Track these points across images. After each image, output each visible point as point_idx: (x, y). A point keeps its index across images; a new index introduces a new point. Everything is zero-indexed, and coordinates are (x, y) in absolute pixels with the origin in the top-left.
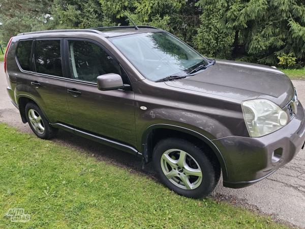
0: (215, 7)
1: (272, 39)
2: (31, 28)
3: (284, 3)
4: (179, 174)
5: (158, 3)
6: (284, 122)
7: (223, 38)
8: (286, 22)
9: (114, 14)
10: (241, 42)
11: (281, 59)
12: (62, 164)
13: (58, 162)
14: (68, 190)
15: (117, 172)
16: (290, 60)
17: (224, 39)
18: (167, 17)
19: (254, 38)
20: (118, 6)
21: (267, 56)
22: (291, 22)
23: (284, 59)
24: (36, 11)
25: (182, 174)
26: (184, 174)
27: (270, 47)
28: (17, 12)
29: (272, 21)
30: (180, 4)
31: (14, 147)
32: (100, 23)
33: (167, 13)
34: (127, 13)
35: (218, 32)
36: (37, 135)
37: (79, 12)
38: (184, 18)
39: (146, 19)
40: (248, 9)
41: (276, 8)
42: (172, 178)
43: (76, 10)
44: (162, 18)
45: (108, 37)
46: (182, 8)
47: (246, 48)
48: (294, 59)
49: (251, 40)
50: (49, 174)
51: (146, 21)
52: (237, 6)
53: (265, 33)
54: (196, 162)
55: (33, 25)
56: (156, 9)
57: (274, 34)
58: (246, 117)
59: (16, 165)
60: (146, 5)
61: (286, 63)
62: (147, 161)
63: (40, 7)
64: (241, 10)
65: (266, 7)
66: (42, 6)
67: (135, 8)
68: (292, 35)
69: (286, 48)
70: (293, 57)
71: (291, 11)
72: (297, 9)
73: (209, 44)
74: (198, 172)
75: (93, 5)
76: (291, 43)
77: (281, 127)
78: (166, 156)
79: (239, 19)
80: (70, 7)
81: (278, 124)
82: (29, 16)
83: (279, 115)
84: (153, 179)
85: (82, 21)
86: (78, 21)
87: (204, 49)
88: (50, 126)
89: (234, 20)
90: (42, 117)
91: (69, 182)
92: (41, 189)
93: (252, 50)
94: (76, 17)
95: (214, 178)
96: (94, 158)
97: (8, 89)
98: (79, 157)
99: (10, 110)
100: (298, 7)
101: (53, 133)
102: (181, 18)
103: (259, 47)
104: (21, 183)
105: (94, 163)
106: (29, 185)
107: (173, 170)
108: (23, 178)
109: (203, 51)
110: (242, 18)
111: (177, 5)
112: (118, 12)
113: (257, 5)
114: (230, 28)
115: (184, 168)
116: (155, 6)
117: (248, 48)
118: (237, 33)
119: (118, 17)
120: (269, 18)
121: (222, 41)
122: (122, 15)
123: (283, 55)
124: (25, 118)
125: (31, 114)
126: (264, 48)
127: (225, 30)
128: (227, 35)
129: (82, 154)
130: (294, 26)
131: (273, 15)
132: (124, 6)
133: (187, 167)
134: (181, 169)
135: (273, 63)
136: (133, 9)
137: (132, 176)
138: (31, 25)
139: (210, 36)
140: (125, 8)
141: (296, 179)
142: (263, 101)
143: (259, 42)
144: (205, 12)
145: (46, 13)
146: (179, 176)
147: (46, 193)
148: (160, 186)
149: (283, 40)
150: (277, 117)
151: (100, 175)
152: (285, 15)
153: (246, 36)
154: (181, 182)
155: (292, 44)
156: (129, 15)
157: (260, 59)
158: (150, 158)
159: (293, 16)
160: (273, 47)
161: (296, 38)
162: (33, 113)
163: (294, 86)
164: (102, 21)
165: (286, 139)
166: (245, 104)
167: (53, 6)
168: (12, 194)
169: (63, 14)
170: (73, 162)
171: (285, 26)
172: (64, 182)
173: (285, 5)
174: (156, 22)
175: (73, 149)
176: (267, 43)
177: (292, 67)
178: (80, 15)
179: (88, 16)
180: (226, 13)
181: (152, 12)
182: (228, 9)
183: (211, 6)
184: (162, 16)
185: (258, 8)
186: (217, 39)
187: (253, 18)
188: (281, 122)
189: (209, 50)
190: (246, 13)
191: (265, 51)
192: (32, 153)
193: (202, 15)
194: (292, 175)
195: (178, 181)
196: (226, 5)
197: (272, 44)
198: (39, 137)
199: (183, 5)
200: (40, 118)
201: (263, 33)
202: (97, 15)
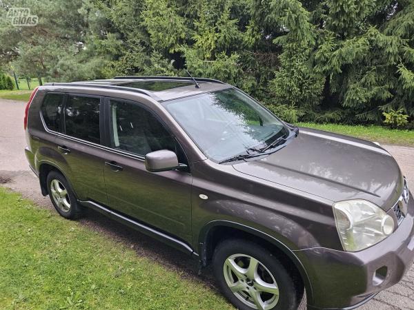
0: (299, 46)
1: (375, 89)
2: (58, 61)
3: (391, 44)
4: (248, 288)
5: (225, 37)
6: (389, 230)
7: (310, 84)
8: (394, 68)
9: (166, 48)
10: (334, 90)
11: (388, 116)
12: (91, 258)
13: (86, 255)
14: (98, 298)
15: (164, 274)
16: (400, 118)
17: (310, 87)
18: (236, 56)
19: (352, 86)
20: (172, 38)
21: (369, 110)
22: (401, 69)
23: (392, 116)
24: (65, 38)
25: (251, 288)
26: (255, 288)
27: (372, 99)
28: (41, 39)
29: (375, 65)
30: (254, 39)
31: (29, 230)
32: (148, 57)
33: (236, 49)
34: (183, 48)
35: (303, 77)
36: (59, 213)
37: (121, 42)
38: (258, 56)
39: (208, 55)
40: (343, 50)
41: (381, 49)
42: (238, 292)
43: (117, 39)
44: (230, 56)
45: (161, 101)
46: (255, 44)
47: (340, 99)
48: (405, 117)
49: (347, 90)
50: (74, 272)
51: (207, 58)
52: (329, 45)
53: (366, 81)
54: (271, 275)
55: (60, 56)
56: (221, 44)
57: (379, 83)
58: (339, 225)
59: (31, 257)
60: (208, 39)
61: (395, 121)
62: (205, 264)
63: (71, 33)
64: (333, 51)
65: (367, 48)
66: (74, 32)
67: (195, 42)
68: (403, 86)
69: (394, 101)
70: (403, 113)
71: (401, 54)
72: (409, 52)
73: (290, 92)
74: (273, 288)
75: (139, 34)
76: (401, 94)
77: (385, 237)
78: (231, 261)
79: (331, 62)
80: (109, 35)
81: (382, 233)
82: (56, 45)
83: (383, 222)
84: (212, 288)
85: (125, 55)
86: (120, 54)
87: (284, 97)
88: (78, 203)
89: (324, 63)
90: (68, 191)
91: (100, 286)
92: (64, 294)
93: (348, 101)
94: (117, 48)
95: (294, 299)
96: (133, 251)
97: (26, 150)
98: (114, 249)
99: (25, 173)
100: (410, 49)
101: (80, 212)
102: (254, 57)
103: (358, 99)
104: (38, 284)
105: (134, 259)
106: (47, 288)
107: (240, 281)
108: (40, 276)
109: (281, 100)
110: (334, 61)
111: (249, 39)
112: (172, 45)
113: (355, 45)
114: (319, 73)
115: (255, 281)
116: (220, 40)
117: (343, 100)
118: (328, 78)
119: (172, 51)
120: (372, 60)
121: (308, 89)
122: (177, 50)
123: (391, 111)
124: (46, 190)
125: (54, 185)
126: (365, 100)
127: (312, 75)
128: (314, 81)
129: (118, 244)
130: (406, 74)
131: (377, 57)
132: (180, 37)
133: (258, 280)
134: (251, 282)
135: (377, 120)
136: (191, 43)
137: (184, 283)
138: (58, 56)
139: (292, 83)
140: (181, 41)
141: (407, 300)
142: (361, 202)
143: (357, 93)
144: (286, 52)
145: (78, 41)
146: (247, 290)
147: (70, 302)
148: (222, 300)
149: (390, 90)
150: (380, 223)
151: (141, 279)
152: (392, 59)
153: (341, 83)
154: (250, 298)
155: (402, 97)
156: (185, 49)
157: (359, 113)
158: (210, 259)
159: (403, 61)
160: (376, 99)
161: (408, 89)
162: (57, 185)
163: (404, 174)
164: (151, 57)
165: (391, 253)
166: (337, 206)
167: (87, 33)
168: (25, 300)
169: (100, 44)
170: (106, 256)
171: (394, 73)
172: (93, 287)
173: (393, 47)
174: (221, 60)
175: (106, 236)
176: (369, 94)
177: (402, 127)
178: (122, 45)
179: (132, 48)
180: (314, 54)
181: (216, 48)
182: (316, 49)
183: (294, 44)
184: (229, 54)
185: (357, 50)
186: (300, 86)
187: (350, 61)
188: (385, 230)
189: (289, 99)
190: (340, 55)
191: (366, 104)
192: (53, 240)
193: (282, 55)
194: (401, 292)
195: (246, 296)
196: (314, 43)
197: (375, 96)
198: (61, 215)
199: (257, 40)
200: (65, 192)
201: (363, 80)
202: (144, 47)
